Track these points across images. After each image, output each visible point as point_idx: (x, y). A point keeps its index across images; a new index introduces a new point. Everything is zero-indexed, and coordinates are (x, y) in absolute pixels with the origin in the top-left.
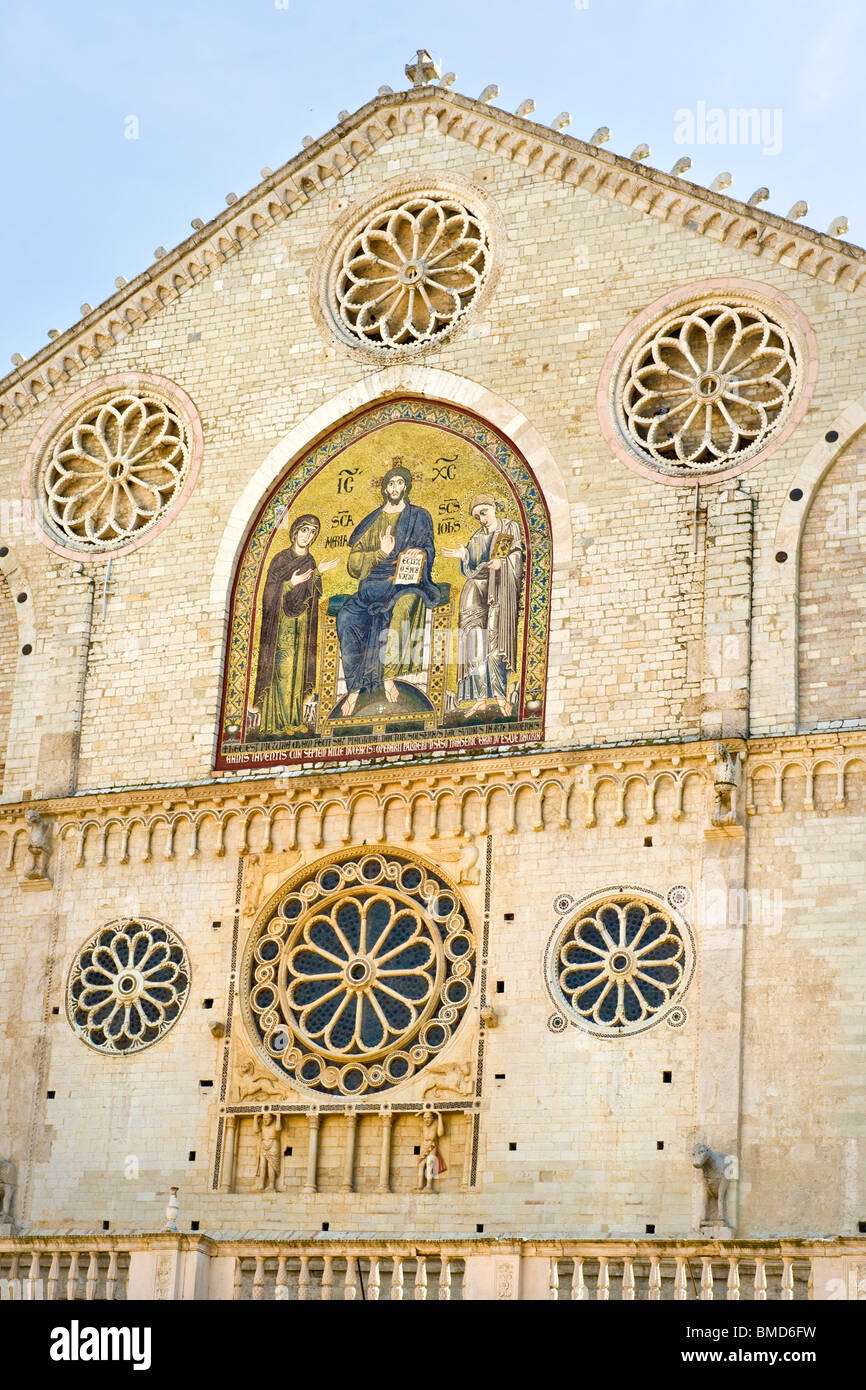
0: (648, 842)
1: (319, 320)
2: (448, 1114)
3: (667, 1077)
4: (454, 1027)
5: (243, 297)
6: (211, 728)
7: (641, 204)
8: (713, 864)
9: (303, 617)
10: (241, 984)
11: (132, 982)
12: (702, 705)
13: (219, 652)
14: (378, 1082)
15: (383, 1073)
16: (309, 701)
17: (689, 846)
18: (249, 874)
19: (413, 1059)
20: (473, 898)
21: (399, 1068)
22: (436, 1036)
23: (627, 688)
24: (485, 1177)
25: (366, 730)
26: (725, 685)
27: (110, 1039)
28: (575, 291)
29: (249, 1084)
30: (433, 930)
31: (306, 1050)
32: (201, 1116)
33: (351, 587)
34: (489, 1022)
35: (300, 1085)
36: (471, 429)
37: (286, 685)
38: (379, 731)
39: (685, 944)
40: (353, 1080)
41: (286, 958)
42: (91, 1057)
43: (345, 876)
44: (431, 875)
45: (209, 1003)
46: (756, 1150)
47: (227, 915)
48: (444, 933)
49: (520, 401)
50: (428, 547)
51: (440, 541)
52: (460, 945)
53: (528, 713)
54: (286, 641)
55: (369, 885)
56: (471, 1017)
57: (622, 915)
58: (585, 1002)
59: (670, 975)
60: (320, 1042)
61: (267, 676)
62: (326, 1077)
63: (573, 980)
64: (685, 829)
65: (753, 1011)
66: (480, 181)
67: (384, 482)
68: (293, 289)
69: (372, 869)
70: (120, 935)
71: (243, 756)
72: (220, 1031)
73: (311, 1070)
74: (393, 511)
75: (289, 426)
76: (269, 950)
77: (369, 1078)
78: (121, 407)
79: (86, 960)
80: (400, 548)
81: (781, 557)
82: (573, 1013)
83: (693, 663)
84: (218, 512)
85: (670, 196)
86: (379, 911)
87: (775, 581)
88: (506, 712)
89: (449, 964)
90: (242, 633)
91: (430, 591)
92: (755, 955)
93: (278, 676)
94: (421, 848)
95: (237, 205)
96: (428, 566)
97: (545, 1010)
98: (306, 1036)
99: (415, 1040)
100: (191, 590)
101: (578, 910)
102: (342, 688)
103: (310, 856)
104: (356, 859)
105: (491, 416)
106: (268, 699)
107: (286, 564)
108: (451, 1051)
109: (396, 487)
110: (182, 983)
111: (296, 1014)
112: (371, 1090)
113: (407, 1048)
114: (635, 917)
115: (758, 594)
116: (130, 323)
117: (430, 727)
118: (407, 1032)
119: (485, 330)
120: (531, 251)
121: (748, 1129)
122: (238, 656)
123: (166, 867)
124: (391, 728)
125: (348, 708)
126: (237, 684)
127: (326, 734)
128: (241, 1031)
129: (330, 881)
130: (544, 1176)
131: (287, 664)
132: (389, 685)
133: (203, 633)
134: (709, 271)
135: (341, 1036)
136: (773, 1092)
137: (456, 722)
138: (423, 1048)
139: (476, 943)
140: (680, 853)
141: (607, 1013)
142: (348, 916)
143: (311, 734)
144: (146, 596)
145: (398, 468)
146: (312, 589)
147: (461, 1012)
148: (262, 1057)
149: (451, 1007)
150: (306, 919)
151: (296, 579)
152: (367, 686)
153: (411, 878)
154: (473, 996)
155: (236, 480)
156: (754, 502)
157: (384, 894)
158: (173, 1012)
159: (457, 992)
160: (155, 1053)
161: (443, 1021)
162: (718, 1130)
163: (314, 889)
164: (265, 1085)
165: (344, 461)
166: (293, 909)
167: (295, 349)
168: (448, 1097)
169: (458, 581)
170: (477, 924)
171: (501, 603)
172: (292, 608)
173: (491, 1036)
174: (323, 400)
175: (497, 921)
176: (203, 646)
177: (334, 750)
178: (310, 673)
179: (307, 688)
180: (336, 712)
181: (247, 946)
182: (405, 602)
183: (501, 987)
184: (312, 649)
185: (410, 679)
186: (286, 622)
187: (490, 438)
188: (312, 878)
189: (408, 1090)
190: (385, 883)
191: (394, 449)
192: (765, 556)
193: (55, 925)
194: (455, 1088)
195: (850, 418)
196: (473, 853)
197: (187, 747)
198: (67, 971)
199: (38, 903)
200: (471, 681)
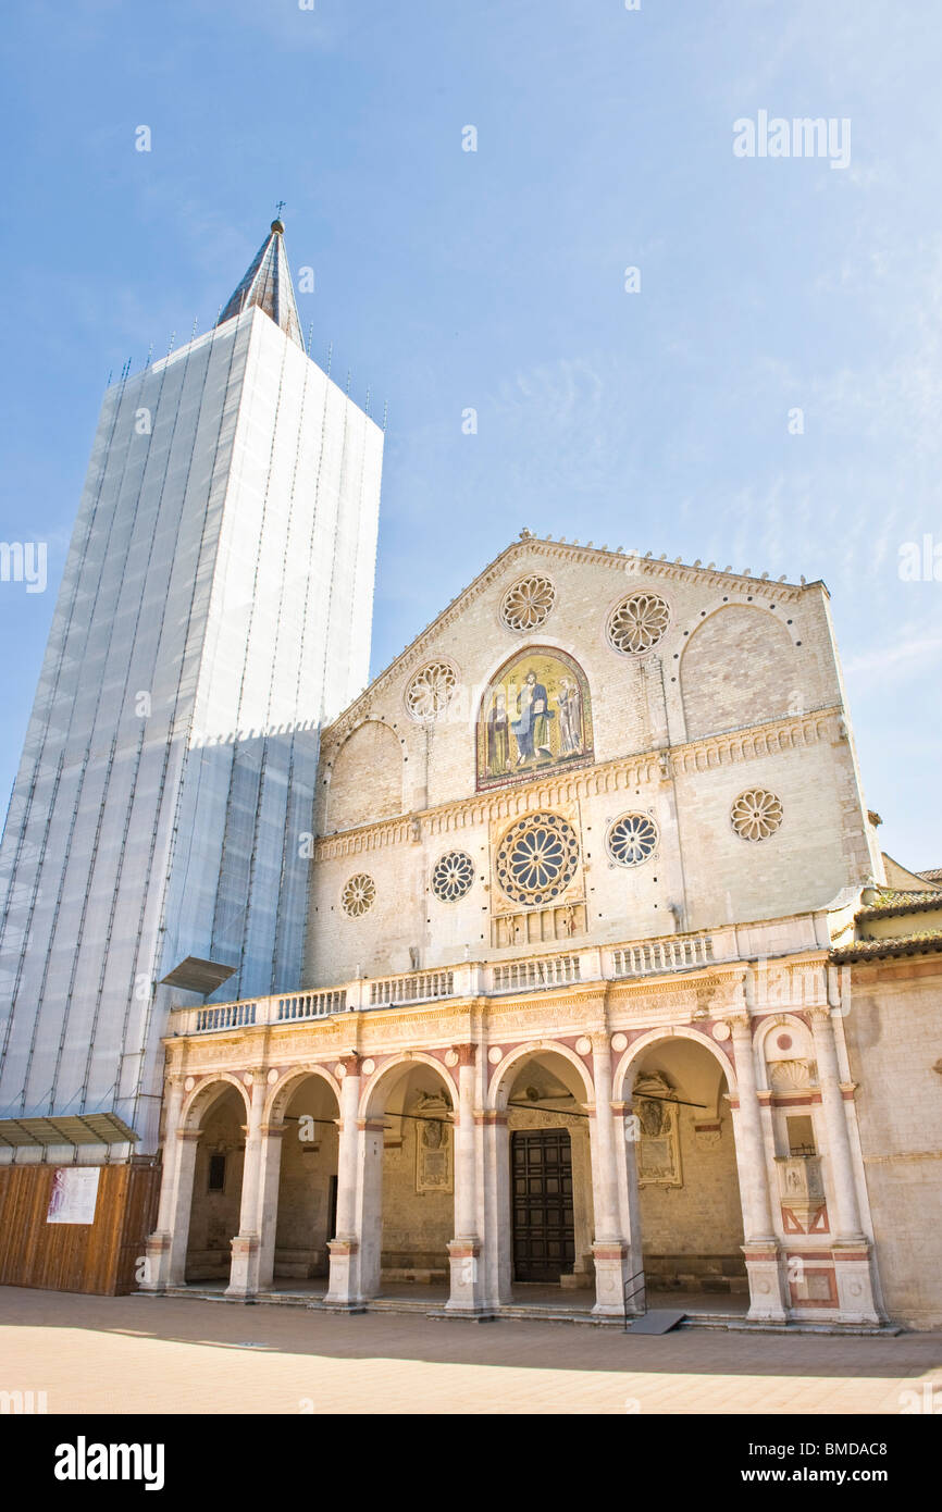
0: (638, 793)
1: (498, 625)
2: (575, 906)
3: (655, 880)
4: (573, 874)
5: (470, 622)
6: (474, 777)
7: (607, 565)
8: (663, 796)
9: (503, 731)
10: (494, 869)
11: (454, 874)
12: (651, 738)
13: (474, 749)
14: (548, 898)
15: (549, 895)
16: (508, 761)
17: (653, 792)
18: (493, 828)
19: (559, 888)
20: (575, 824)
21: (555, 892)
22: (567, 878)
23: (623, 737)
24: (591, 928)
25: (530, 768)
26: (658, 729)
27: (448, 897)
28: (587, 599)
29: (500, 906)
30: (562, 838)
31: (520, 891)
32: (483, 921)
33: (519, 717)
34: (586, 869)
35: (519, 903)
36: (556, 654)
37: (499, 757)
38: (535, 768)
39: (656, 828)
40: (538, 899)
41: (509, 857)
42: (442, 905)
43: (527, 823)
44: (559, 818)
45: (482, 878)
46: (692, 902)
47: (486, 844)
48: (566, 838)
49: (572, 641)
50: (544, 698)
51: (549, 695)
52: (572, 842)
53: (588, 752)
54: (497, 740)
55: (536, 825)
56: (579, 869)
57: (631, 821)
58: (621, 856)
59: (652, 841)
60: (525, 886)
61: (492, 755)
62: (529, 899)
63: (616, 849)
64: (650, 785)
65: (684, 849)
66: (549, 567)
68: (488, 616)
69: (537, 819)
70: (448, 858)
71: (486, 785)
72: (487, 888)
73: (522, 898)
74: (530, 687)
75: (491, 664)
76: (503, 855)
77: (545, 897)
78: (431, 668)
79: (437, 869)
80: (535, 700)
81: (673, 680)
82: (617, 861)
83: (646, 724)
84: (469, 699)
85: (617, 560)
86: (541, 834)
87: (673, 689)
88: (580, 753)
89: (569, 850)
90: (481, 741)
91: (547, 714)
92: (682, 828)
93: (496, 754)
94: (554, 809)
95: (465, 591)
96: (546, 705)
97: (606, 862)
98: (519, 885)
99: (560, 880)
100: (462, 730)
101: (615, 821)
102: (519, 754)
103: (514, 818)
104: (531, 816)
105: (563, 648)
106: (493, 763)
107: (494, 713)
108: (573, 883)
109: (531, 679)
110: (472, 872)
111: (515, 878)
112: (545, 902)
113: (557, 884)
114: (636, 821)
115: (667, 695)
116: (432, 639)
117: (553, 763)
118: (556, 878)
119: (557, 618)
120: (570, 587)
121: (688, 894)
122: (481, 749)
123: (462, 830)
124: (538, 766)
125: (522, 762)
126: (482, 759)
127: (515, 772)
128: (496, 887)
129: (522, 826)
130: (613, 924)
131: (499, 749)
132: (536, 751)
133: (467, 743)
134: (634, 583)
135: (532, 884)
136: (696, 879)
137: (562, 760)
138: (563, 883)
139: (578, 841)
140: (650, 795)
141: (630, 859)
142: (530, 838)
143: (510, 773)
144: (446, 733)
145: (531, 672)
146: (505, 721)
147: (576, 867)
148: (504, 895)
149: (571, 866)
150: (515, 842)
151: (499, 719)
152: (528, 752)
153: (552, 820)
154: (579, 860)
155: (475, 686)
156: (661, 662)
157: (542, 828)
158: (470, 884)
159: (573, 860)
160: (465, 899)
161: (569, 872)
162: (677, 899)
163: (517, 829)
164: (506, 906)
165: (512, 673)
166: (510, 838)
167: (491, 637)
168: (575, 900)
169: (557, 709)
170: (577, 832)
171: (574, 713)
172: (498, 729)
173: (588, 874)
174: (502, 652)
175: (585, 831)
176: (468, 748)
177: (518, 778)
178: (507, 751)
179: (507, 757)
180: (518, 763)
181: (495, 855)
182: (539, 720)
183: (589, 855)
184: (507, 742)
185: (543, 747)
186: (497, 734)
187: (563, 655)
188: (515, 826)
189: (559, 900)
190: (542, 823)
191: (528, 666)
192: (668, 680)
193: (425, 858)
194: (576, 896)
195: (692, 626)
196: (573, 808)
197: (465, 786)
198: (431, 874)
199: (418, 850)
200: (565, 744)
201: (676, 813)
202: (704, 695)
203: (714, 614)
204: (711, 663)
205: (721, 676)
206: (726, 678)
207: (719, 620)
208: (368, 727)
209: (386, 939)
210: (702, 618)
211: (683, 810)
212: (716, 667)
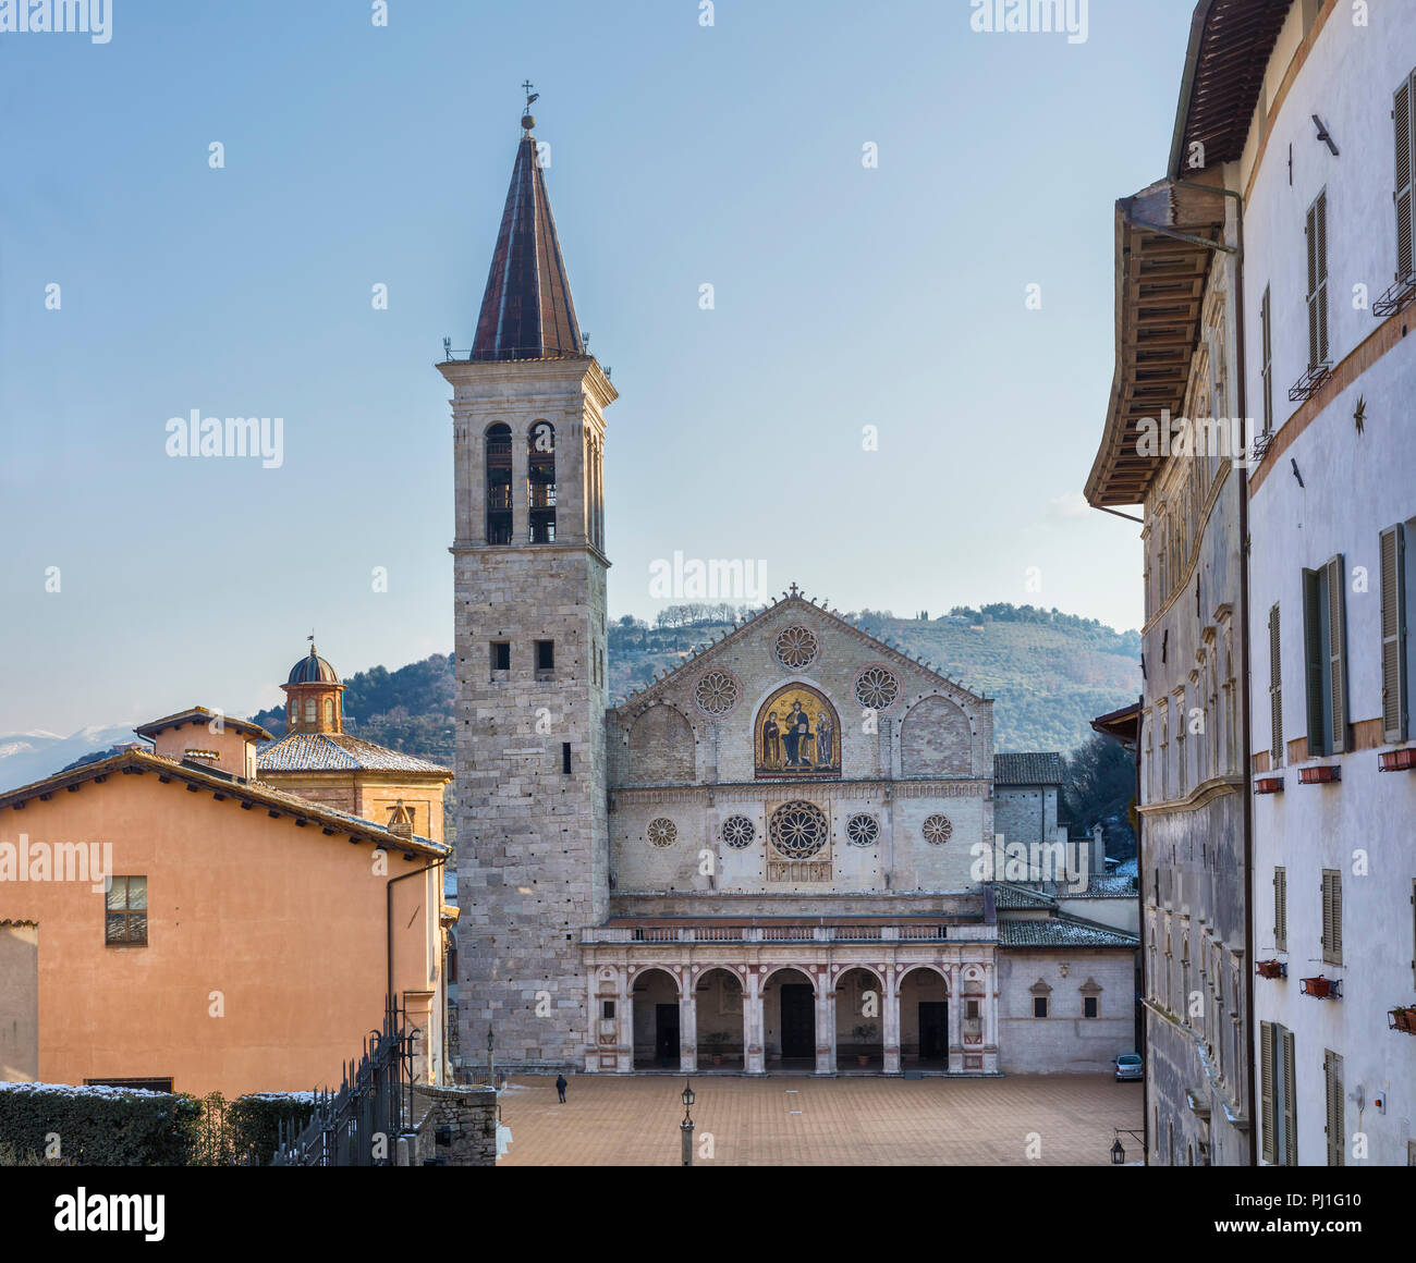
0: (868, 803)
1: (771, 657)
2: (824, 864)
3: (875, 856)
4: (824, 844)
5: (749, 649)
6: (753, 768)
7: (858, 640)
8: (884, 809)
9: (775, 739)
10: (768, 832)
11: (738, 830)
12: (879, 771)
13: (753, 747)
14: (806, 856)
15: (807, 854)
16: (779, 762)
17: (878, 805)
18: (769, 806)
19: (814, 851)
20: (827, 814)
21: (810, 853)
22: (819, 845)
23: (862, 765)
24: (834, 879)
26: (885, 768)
27: (735, 845)
28: (842, 660)
29: (774, 856)
30: (816, 821)
31: (786, 848)
32: (762, 864)
33: (787, 732)
34: (832, 843)
35: (786, 857)
36: (817, 694)
37: (772, 757)
39: (878, 826)
40: (799, 855)
41: (779, 826)
42: (730, 849)
43: (793, 807)
44: (815, 808)
45: (760, 837)
46: (897, 874)
47: (763, 815)
48: (819, 822)
49: (829, 688)
50: (807, 723)
51: (810, 722)
52: (823, 824)
53: (837, 769)
54: (771, 745)
55: (799, 809)
56: (828, 842)
57: (863, 819)
58: (855, 838)
59: (875, 833)
60: (790, 846)
61: (767, 754)
62: (793, 855)
63: (852, 833)
64: (877, 801)
65: (895, 842)
66: (815, 625)
67: (794, 705)
68: (763, 648)
69: (799, 805)
70: (734, 819)
71: (762, 776)
72: (766, 844)
73: (788, 853)
74: (797, 713)
75: (767, 687)
76: (774, 824)
77: (803, 855)
78: (716, 675)
79: (726, 825)
80: (799, 723)
81: (897, 736)
82: (852, 841)
83: (877, 761)
84: (749, 709)
85: (865, 639)
86: (802, 816)
87: (896, 742)
88: (831, 768)
89: (821, 829)
90: (758, 742)
91: (808, 735)
92: (895, 830)
93: (769, 755)
94: (812, 801)
96: (807, 729)
97: (846, 841)
98: (786, 845)
99: (814, 847)
100: (744, 730)
101: (853, 817)
102: (787, 759)
103: (784, 802)
104: (796, 803)
105: (822, 691)
106: (767, 761)
107: (768, 725)
108: (824, 849)
109: (797, 707)
110: (753, 832)
111: (783, 840)
112: (804, 858)
113: (812, 848)
114: (866, 819)
115: (892, 746)
116: (717, 653)
118: (812, 844)
119: (818, 666)
120: (830, 647)
121: (895, 868)
123: (745, 803)
125: (789, 764)
128: (770, 844)
129: (789, 807)
130: (848, 878)
131: (772, 751)
132: (800, 759)
133: (749, 742)
134: (875, 658)
135: (795, 845)
136: (900, 861)
137: (818, 770)
138: (816, 848)
139: (828, 824)
140: (876, 806)
141: (860, 841)
142: (794, 816)
144: (730, 730)
145: (797, 702)
146: (776, 732)
147: (825, 841)
148: (776, 850)
149: (822, 839)
150: (783, 817)
151: (772, 729)
152: (795, 760)
153: (810, 808)
154: (828, 837)
155: (753, 701)
156: (891, 722)
157: (794, 811)
158: (751, 839)
159: (823, 835)
160: (748, 848)
161: (820, 842)
162: (888, 867)
163: (785, 809)
164: (777, 856)
165: (783, 698)
166: (780, 814)
167: (767, 666)
168: (824, 860)
170: (828, 820)
171: (828, 740)
172: (771, 737)
173: (833, 847)
174: (775, 681)
175: (833, 820)
176: (748, 745)
178: (778, 754)
179: (778, 758)
180: (786, 765)
181: (769, 823)
182: (802, 738)
183: (834, 835)
184: (778, 748)
185: (805, 758)
186: (770, 741)
187: (821, 696)
188: (784, 807)
189: (813, 858)
190: (803, 809)
192: (893, 735)
193: (717, 816)
194: (826, 858)
195: (913, 703)
196: (826, 803)
197: (746, 772)
198: (721, 827)
199: (711, 811)
200: (820, 760)
201: (891, 820)
202: (913, 750)
203: (926, 699)
204: (922, 730)
205: (926, 740)
206: (929, 742)
207: (929, 703)
208: (660, 709)
209: (687, 866)
210: (918, 700)
211: (896, 819)
212: (922, 733)
